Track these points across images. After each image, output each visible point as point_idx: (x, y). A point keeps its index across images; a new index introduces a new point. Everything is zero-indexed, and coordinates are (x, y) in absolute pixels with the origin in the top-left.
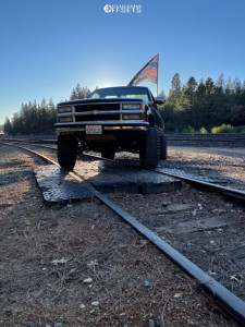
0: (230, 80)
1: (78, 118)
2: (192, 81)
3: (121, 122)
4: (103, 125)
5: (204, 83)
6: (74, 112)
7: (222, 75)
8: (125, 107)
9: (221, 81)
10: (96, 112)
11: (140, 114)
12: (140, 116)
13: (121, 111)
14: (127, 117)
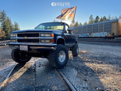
0: (113, 17)
1: (19, 41)
2: (97, 17)
3: (40, 44)
5: (102, 18)
6: (17, 38)
7: (110, 15)
8: (42, 35)
9: (109, 17)
11: (50, 40)
12: (51, 41)
13: (39, 38)
14: (43, 41)
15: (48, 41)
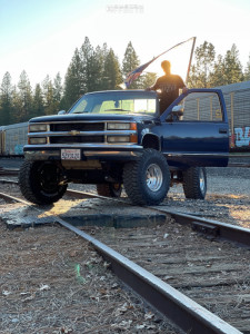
1: (53, 140)
3: (106, 145)
4: (83, 149)
6: (49, 132)
8: (111, 127)
10: (74, 132)
11: (129, 136)
12: (130, 138)
13: (106, 132)
14: (112, 139)
15: (124, 139)
